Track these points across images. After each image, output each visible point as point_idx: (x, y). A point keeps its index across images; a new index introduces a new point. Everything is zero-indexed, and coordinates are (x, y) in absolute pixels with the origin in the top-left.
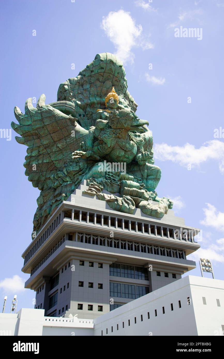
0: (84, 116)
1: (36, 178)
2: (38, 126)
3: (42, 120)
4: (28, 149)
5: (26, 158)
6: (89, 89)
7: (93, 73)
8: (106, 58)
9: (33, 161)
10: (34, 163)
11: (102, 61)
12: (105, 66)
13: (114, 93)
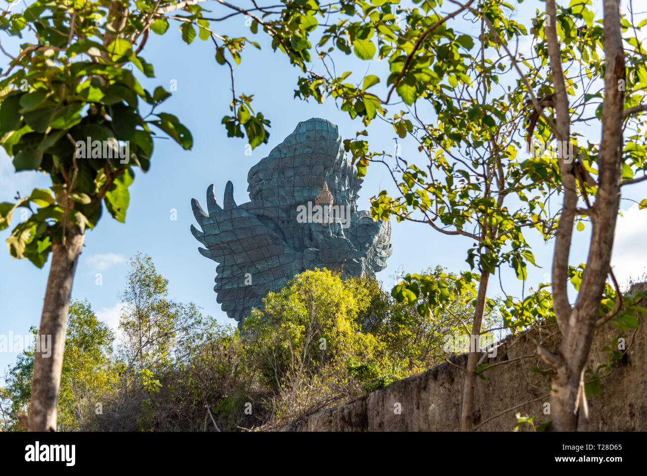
0: (288, 222)
1: (232, 308)
2: (229, 239)
3: (233, 232)
4: (217, 267)
5: (216, 280)
6: (292, 178)
7: (297, 153)
8: (314, 132)
9: (226, 284)
10: (227, 287)
11: (308, 137)
12: (313, 145)
13: (326, 193)
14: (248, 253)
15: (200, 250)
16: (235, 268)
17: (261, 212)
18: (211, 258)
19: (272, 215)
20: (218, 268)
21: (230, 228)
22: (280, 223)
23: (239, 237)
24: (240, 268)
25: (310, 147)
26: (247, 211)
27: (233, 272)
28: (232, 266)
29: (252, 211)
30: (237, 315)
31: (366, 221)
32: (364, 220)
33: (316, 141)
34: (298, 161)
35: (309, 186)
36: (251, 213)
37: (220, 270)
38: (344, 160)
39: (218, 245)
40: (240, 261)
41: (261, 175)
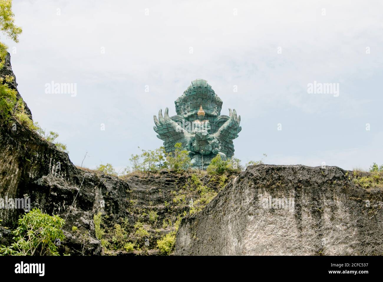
2: (166, 132)
6: (190, 105)
7: (191, 94)
9: (167, 149)
11: (194, 88)
12: (196, 90)
13: (201, 111)
14: (173, 137)
15: (157, 136)
16: (170, 143)
18: (161, 139)
19: (181, 121)
20: (164, 143)
21: (166, 127)
23: (170, 131)
24: (172, 143)
25: (195, 92)
26: (172, 120)
27: (169, 145)
28: (169, 142)
29: (174, 120)
31: (223, 120)
32: (222, 119)
33: (197, 89)
34: (191, 97)
35: (196, 108)
36: (174, 121)
37: (165, 144)
38: (212, 95)
39: (163, 134)
40: (171, 140)
41: (178, 104)
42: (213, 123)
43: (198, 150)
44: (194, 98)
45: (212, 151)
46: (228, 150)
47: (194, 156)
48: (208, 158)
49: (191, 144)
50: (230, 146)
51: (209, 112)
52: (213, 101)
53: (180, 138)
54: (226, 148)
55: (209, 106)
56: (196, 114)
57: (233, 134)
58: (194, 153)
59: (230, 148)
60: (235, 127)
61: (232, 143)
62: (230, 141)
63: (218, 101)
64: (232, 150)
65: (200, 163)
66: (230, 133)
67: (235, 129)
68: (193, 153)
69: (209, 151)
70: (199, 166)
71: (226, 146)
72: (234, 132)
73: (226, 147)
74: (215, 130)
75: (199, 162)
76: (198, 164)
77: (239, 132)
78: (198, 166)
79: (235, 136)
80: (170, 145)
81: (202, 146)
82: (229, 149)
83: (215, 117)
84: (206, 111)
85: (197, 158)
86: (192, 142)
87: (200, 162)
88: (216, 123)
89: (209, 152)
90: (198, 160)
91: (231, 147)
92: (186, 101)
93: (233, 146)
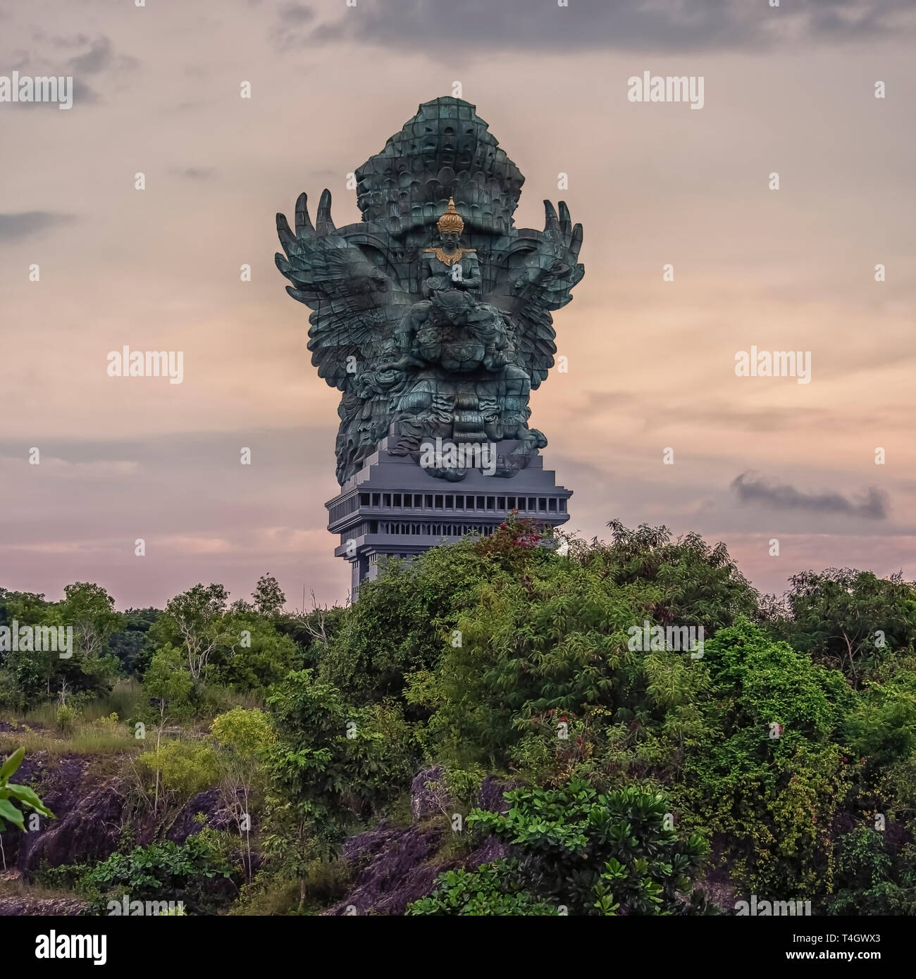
0: (403, 255)
3: (326, 269)
5: (310, 333)
6: (409, 189)
7: (416, 151)
8: (437, 121)
9: (323, 340)
10: (325, 345)
11: (428, 130)
12: (436, 140)
13: (451, 216)
15: (288, 288)
16: (333, 319)
17: (365, 240)
18: (303, 302)
19: (378, 245)
20: (311, 316)
21: (322, 264)
22: (391, 257)
23: (336, 277)
25: (432, 144)
26: (346, 238)
27: (330, 324)
28: (329, 316)
29: (352, 239)
30: (340, 382)
31: (524, 245)
32: (521, 244)
33: (439, 135)
34: (418, 163)
35: (433, 201)
36: (351, 242)
37: (314, 320)
38: (491, 154)
39: (309, 285)
40: (338, 310)
41: (366, 183)
42: (490, 256)
43: (438, 355)
44: (426, 165)
45: (486, 362)
46: (536, 347)
47: (421, 376)
48: (470, 386)
49: (412, 334)
50: (542, 334)
51: (478, 218)
52: (491, 176)
53: (371, 306)
54: (529, 343)
55: (476, 196)
56: (433, 223)
57: (556, 293)
58: (422, 365)
59: (543, 342)
60: (565, 269)
61: (551, 322)
62: (544, 316)
63: (509, 179)
64: (548, 347)
65: (440, 401)
66: (544, 290)
67: (564, 276)
68: (417, 362)
69: (475, 361)
70: (437, 413)
71: (530, 334)
72: (561, 285)
73: (527, 337)
74: (495, 282)
75: (437, 398)
76: (434, 405)
77: (575, 284)
78: (432, 412)
79: (563, 298)
80: (333, 326)
81: (448, 345)
82: (539, 345)
83: (495, 235)
84: (466, 214)
85: (432, 383)
86: (417, 328)
87: (442, 398)
88: (500, 255)
89: (474, 366)
90: (433, 391)
91: (546, 337)
92: (398, 173)
93: (552, 334)
